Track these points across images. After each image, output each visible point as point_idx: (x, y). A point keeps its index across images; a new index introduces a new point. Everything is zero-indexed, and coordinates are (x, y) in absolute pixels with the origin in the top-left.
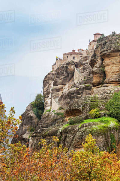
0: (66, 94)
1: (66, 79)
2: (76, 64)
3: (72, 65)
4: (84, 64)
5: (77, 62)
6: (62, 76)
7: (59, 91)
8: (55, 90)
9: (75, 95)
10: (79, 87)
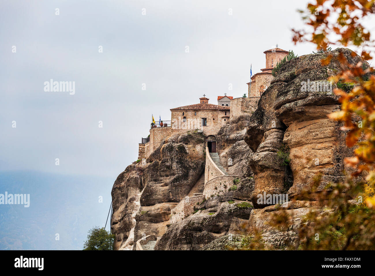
0: (177, 229)
1: (178, 185)
2: (209, 139)
3: (199, 142)
4: (234, 140)
5: (214, 133)
6: (167, 176)
7: (157, 222)
8: (148, 218)
9: (205, 232)
10: (219, 210)
